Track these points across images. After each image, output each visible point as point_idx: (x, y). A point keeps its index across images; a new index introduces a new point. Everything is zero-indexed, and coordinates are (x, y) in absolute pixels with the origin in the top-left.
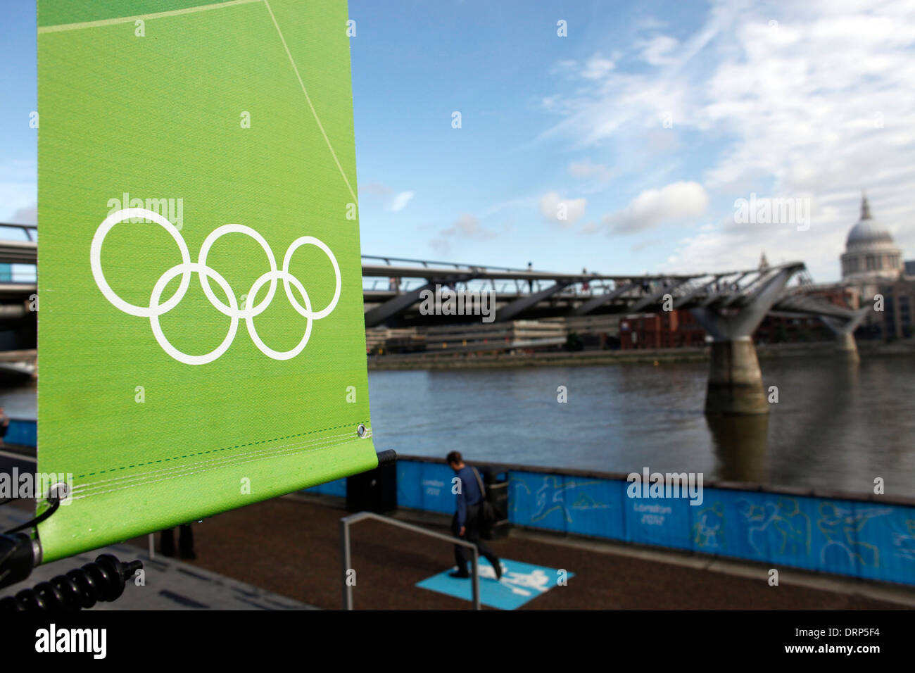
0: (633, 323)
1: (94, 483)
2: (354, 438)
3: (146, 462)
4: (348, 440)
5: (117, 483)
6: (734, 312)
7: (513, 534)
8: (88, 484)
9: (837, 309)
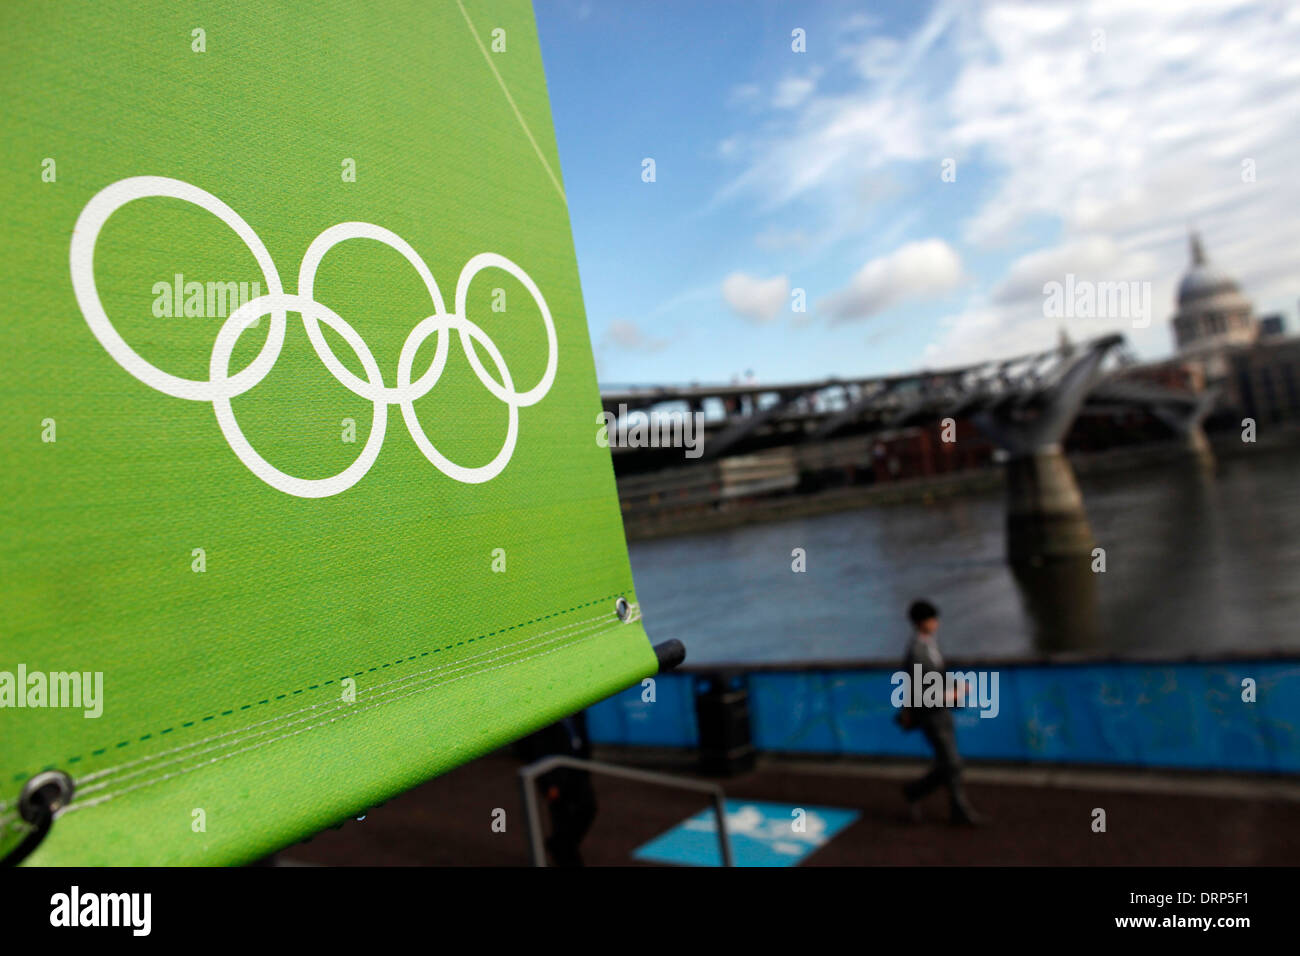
0: (890, 446)
1: (130, 764)
2: (611, 625)
3: (237, 705)
4: (603, 629)
5: (180, 759)
6: (1031, 415)
7: (763, 765)
8: (116, 768)
9: (1177, 395)
